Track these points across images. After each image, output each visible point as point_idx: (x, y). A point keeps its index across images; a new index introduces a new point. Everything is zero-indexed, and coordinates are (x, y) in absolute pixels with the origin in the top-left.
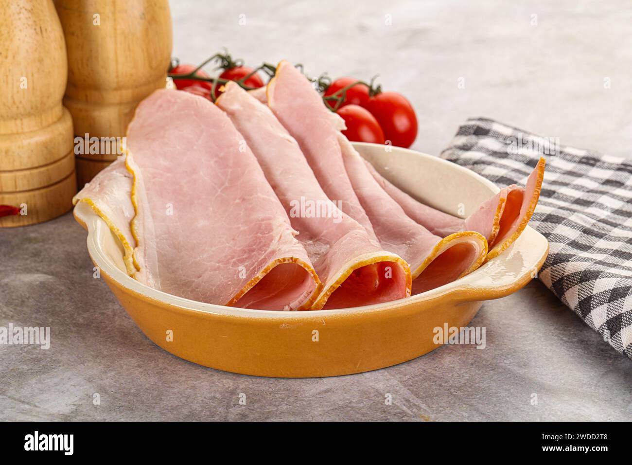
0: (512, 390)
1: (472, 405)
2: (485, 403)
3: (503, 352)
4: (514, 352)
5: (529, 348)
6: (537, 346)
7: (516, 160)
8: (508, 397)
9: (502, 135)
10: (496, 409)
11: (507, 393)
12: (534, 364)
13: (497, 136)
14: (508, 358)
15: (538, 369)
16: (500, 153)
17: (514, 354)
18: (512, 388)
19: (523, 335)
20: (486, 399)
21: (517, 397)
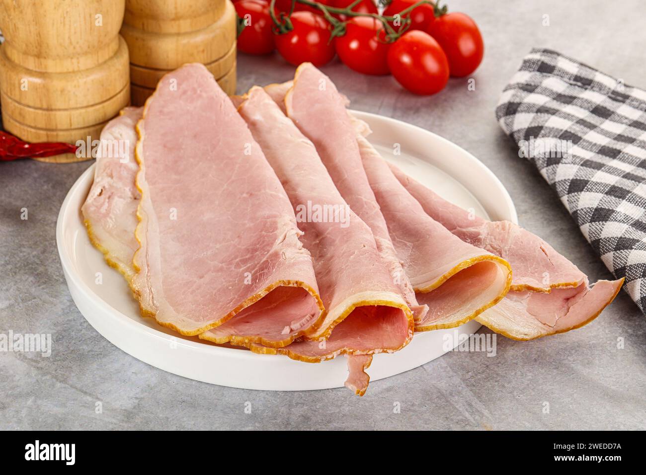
0: (575, 395)
1: (535, 413)
4: (578, 347)
5: (594, 342)
7: (581, 107)
8: (571, 404)
9: (567, 73)
10: (559, 419)
11: (570, 399)
12: (597, 362)
13: (562, 74)
14: (572, 355)
15: (602, 369)
16: (564, 96)
17: (578, 349)
18: (575, 393)
21: (580, 404)
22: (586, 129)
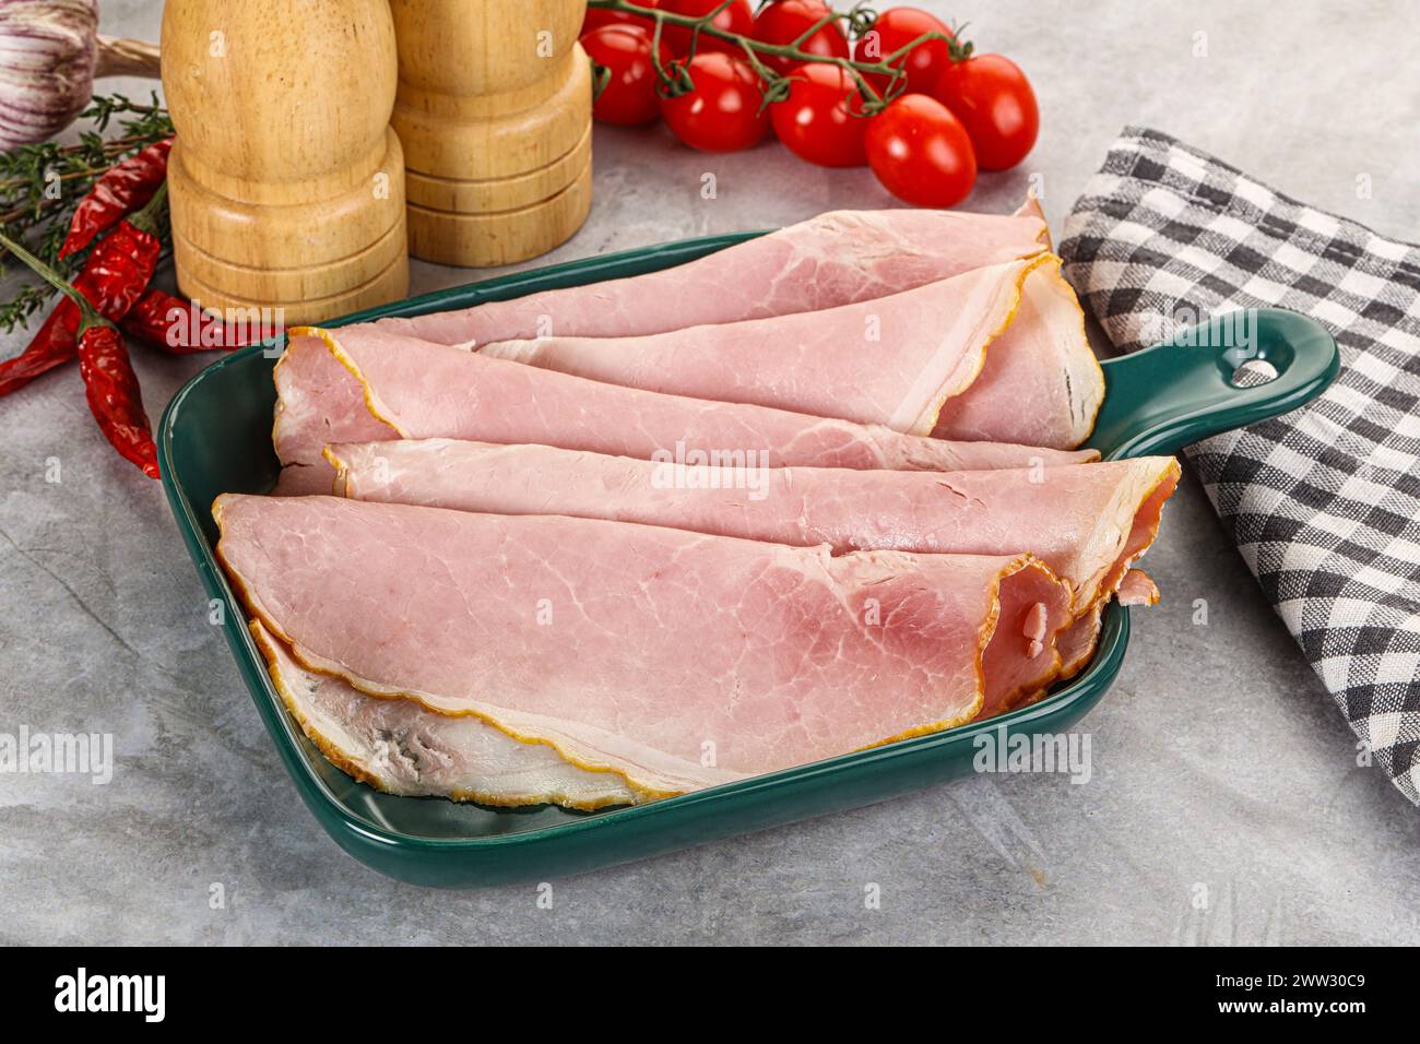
0: (1187, 811)
1: (1118, 847)
2: (1141, 840)
3: (1176, 719)
4: (1194, 719)
5: (1221, 709)
6: (1234, 706)
7: (1209, 249)
8: (1180, 828)
9: (1186, 180)
10: (1159, 857)
11: (1177, 819)
12: (1226, 747)
13: (1177, 183)
14: (1183, 735)
15: (1234, 760)
16: (1180, 225)
17: (1194, 723)
18: (1188, 806)
19: (1211, 676)
20: (1141, 832)
21: (1194, 827)
22: (1216, 296)
